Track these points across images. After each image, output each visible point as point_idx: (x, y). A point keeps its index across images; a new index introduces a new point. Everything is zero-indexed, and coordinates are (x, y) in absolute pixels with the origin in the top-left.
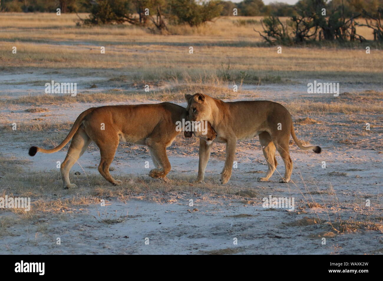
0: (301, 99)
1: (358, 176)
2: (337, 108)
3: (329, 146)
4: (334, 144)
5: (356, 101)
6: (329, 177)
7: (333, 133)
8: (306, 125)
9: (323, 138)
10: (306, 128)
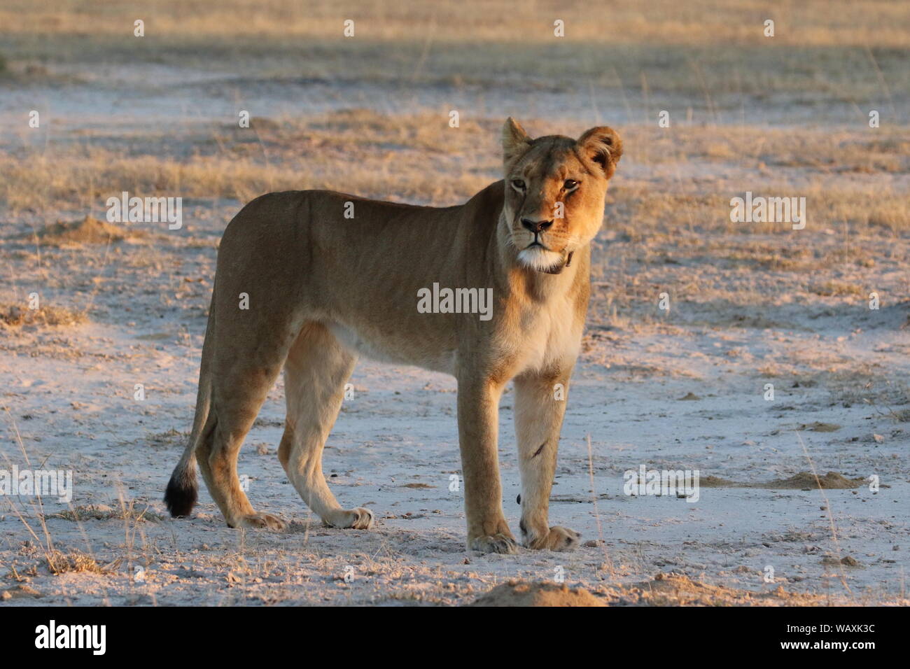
0: (77, 144)
1: (265, 450)
2: (213, 182)
3: (167, 331)
4: (187, 323)
5: (290, 154)
6: (152, 451)
7: (186, 281)
8: (81, 246)
9: (143, 299)
10: (82, 261)
